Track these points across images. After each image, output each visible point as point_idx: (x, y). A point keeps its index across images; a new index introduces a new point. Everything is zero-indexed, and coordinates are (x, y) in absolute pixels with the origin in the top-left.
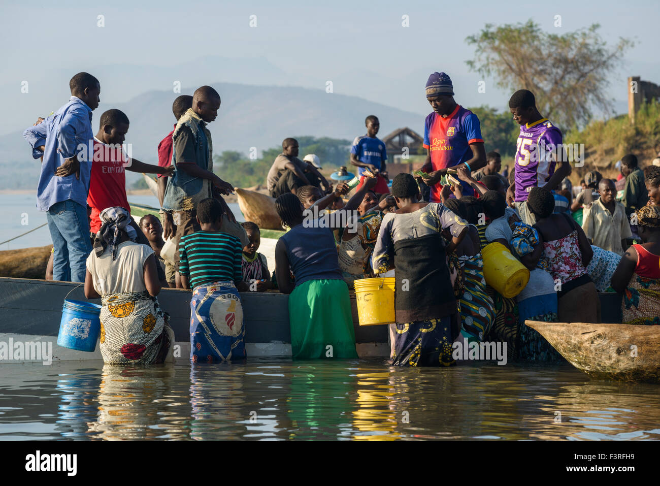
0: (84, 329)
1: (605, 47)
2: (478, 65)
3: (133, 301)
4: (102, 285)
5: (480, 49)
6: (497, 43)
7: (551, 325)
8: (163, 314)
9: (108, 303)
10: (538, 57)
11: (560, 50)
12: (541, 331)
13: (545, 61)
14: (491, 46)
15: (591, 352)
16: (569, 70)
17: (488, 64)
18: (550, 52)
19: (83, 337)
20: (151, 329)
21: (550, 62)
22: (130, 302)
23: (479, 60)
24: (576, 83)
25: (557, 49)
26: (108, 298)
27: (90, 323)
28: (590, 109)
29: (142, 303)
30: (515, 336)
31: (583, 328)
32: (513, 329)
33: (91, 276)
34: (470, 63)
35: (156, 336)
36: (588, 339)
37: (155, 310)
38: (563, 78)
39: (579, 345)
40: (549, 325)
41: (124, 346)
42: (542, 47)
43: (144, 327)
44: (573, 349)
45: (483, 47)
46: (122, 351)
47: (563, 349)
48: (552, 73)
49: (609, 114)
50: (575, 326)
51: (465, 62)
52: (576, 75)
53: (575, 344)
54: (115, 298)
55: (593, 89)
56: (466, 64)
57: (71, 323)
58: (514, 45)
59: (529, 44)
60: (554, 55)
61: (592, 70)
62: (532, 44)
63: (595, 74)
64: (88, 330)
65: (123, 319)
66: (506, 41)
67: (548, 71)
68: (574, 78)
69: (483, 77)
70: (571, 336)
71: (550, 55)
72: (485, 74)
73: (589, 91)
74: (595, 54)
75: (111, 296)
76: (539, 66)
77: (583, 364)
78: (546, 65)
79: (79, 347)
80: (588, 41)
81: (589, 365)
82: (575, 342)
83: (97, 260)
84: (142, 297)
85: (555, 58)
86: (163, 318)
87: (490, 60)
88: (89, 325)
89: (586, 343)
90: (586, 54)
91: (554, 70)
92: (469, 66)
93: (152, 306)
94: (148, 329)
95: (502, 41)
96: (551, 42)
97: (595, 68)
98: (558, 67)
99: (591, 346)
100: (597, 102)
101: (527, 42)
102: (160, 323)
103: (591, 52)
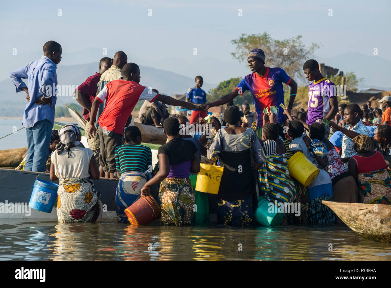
0: (46, 199)
1: (304, 48)
2: (237, 55)
3: (79, 183)
4: (60, 172)
5: (239, 47)
6: (248, 44)
7: (339, 204)
8: (97, 192)
9: (64, 183)
10: (269, 52)
11: (280, 49)
12: (332, 207)
13: (273, 54)
14: (245, 45)
15: (364, 221)
16: (286, 59)
17: (243, 55)
18: (275, 49)
19: (45, 203)
20: (90, 201)
21: (275, 55)
22: (78, 184)
23: (238, 53)
24: (289, 66)
25: (279, 48)
26: (64, 180)
27: (50, 195)
28: (296, 80)
29: (84, 184)
30: (307, 209)
31: (359, 206)
32: (306, 205)
33: (54, 166)
34: (233, 54)
35: (93, 205)
36: (362, 213)
37: (92, 190)
38: (282, 63)
39: (356, 217)
40: (337, 204)
41: (73, 210)
42: (271, 47)
43: (85, 199)
44: (353, 220)
45: (240, 46)
46: (71, 213)
47: (346, 219)
48: (276, 61)
49: (306, 83)
50: (354, 205)
51: (231, 53)
52: (288, 62)
53: (354, 216)
54: (68, 181)
55: (298, 70)
56: (231, 54)
57: (38, 194)
58: (256, 45)
59: (265, 45)
60: (278, 51)
61: (297, 60)
62: (266, 45)
63: (299, 62)
64: (49, 199)
65: (73, 193)
66: (252, 43)
67: (274, 60)
68: (288, 64)
69: (240, 62)
70: (351, 211)
71: (275, 51)
72: (241, 60)
73: (296, 71)
74: (299, 51)
75: (66, 179)
76: (269, 57)
77: (359, 229)
78: (273, 56)
79: (42, 209)
80: (295, 44)
81: (363, 230)
82: (354, 215)
83: (58, 156)
84: (85, 181)
85: (278, 53)
86: (97, 195)
87: (244, 53)
88: (50, 197)
89: (361, 216)
90: (295, 51)
91: (278, 59)
92: (233, 56)
93: (91, 187)
94: (88, 201)
95: (251, 43)
96: (276, 44)
97: (299, 59)
98: (279, 58)
99: (364, 218)
100: (300, 77)
101: (263, 44)
102: (95, 197)
103: (297, 50)
